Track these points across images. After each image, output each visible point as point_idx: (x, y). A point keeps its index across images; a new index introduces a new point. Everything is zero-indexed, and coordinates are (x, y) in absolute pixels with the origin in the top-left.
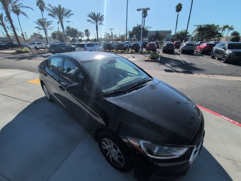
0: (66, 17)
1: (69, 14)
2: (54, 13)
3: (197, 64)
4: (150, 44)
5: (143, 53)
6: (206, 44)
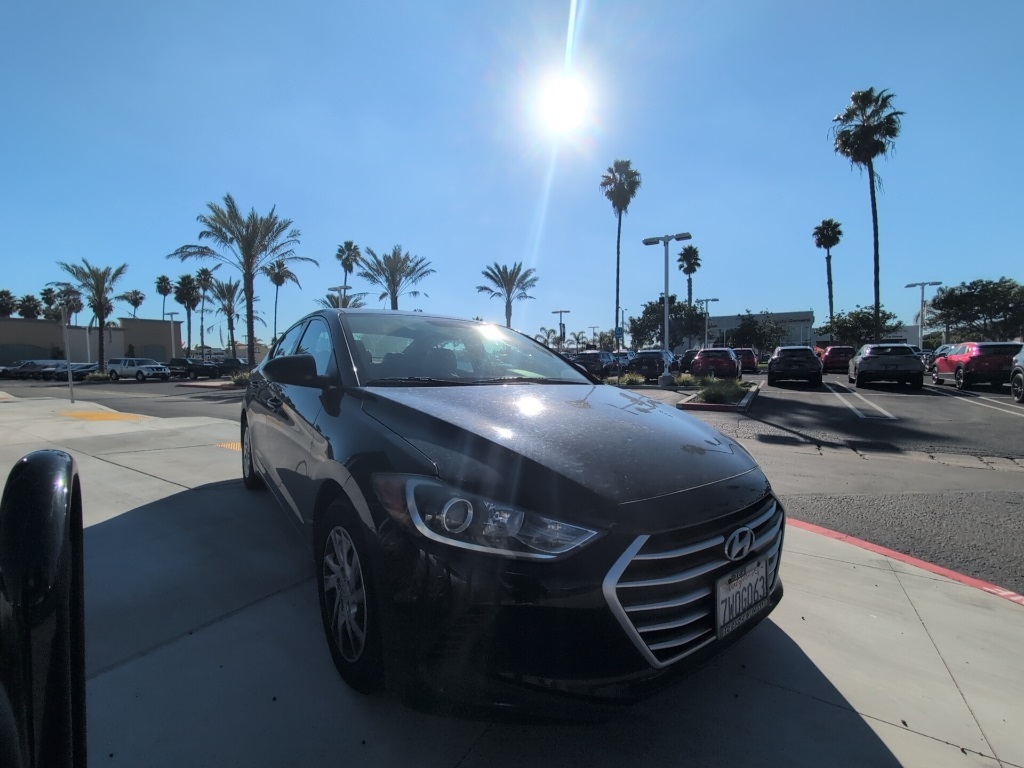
0: (410, 281)
1: (419, 273)
2: (378, 271)
3: (933, 423)
4: (711, 354)
5: (675, 385)
6: (975, 349)
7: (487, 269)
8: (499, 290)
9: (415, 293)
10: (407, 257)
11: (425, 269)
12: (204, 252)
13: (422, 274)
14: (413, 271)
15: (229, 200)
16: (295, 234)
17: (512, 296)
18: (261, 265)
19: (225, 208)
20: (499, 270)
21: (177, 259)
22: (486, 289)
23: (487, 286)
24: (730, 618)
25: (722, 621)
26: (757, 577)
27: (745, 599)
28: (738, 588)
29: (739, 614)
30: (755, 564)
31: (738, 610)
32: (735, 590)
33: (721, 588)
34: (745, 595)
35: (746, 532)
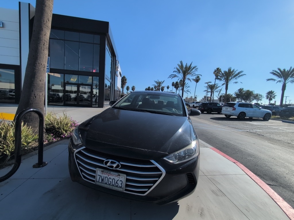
0: (234, 78)
1: (239, 75)
2: (222, 76)
7: (273, 71)
8: (280, 79)
9: (236, 83)
10: (234, 71)
11: (241, 74)
12: (175, 76)
13: (239, 77)
14: (236, 75)
16: (197, 69)
17: (287, 81)
18: (187, 78)
19: (180, 64)
20: (280, 71)
21: (170, 78)
22: (272, 79)
24: (102, 182)
25: (98, 180)
26: (118, 179)
27: (111, 182)
28: (107, 176)
29: (106, 184)
30: (117, 174)
31: (106, 182)
32: (105, 176)
33: (98, 171)
34: (110, 180)
35: (116, 163)
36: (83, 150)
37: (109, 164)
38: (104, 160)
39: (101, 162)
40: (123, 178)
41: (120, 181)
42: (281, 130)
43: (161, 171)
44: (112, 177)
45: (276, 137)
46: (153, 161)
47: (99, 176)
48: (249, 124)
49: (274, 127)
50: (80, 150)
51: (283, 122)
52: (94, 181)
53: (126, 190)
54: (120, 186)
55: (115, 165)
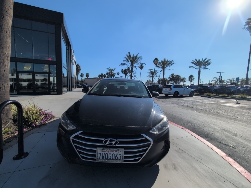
2: (160, 65)
7: (193, 61)
8: (196, 67)
9: (170, 69)
10: (168, 61)
11: (172, 63)
12: (125, 64)
13: (172, 64)
14: (169, 64)
15: (129, 53)
16: (142, 58)
17: (201, 69)
18: (134, 66)
19: (128, 55)
20: (197, 61)
21: (120, 66)
22: (192, 67)
23: (192, 66)
24: (102, 158)
25: (99, 158)
26: (117, 153)
27: (111, 157)
28: (107, 152)
29: (107, 159)
30: (116, 149)
31: (106, 158)
32: (105, 153)
33: (98, 150)
34: (110, 155)
35: (114, 140)
36: (80, 134)
37: (108, 143)
38: (104, 140)
39: (101, 142)
40: (121, 152)
41: (119, 154)
42: (201, 103)
43: (150, 141)
44: (112, 153)
45: (200, 108)
46: (143, 135)
47: (100, 154)
48: (181, 100)
49: (197, 101)
50: (77, 135)
51: (201, 97)
52: (95, 160)
53: (125, 161)
54: (119, 159)
55: (113, 143)
